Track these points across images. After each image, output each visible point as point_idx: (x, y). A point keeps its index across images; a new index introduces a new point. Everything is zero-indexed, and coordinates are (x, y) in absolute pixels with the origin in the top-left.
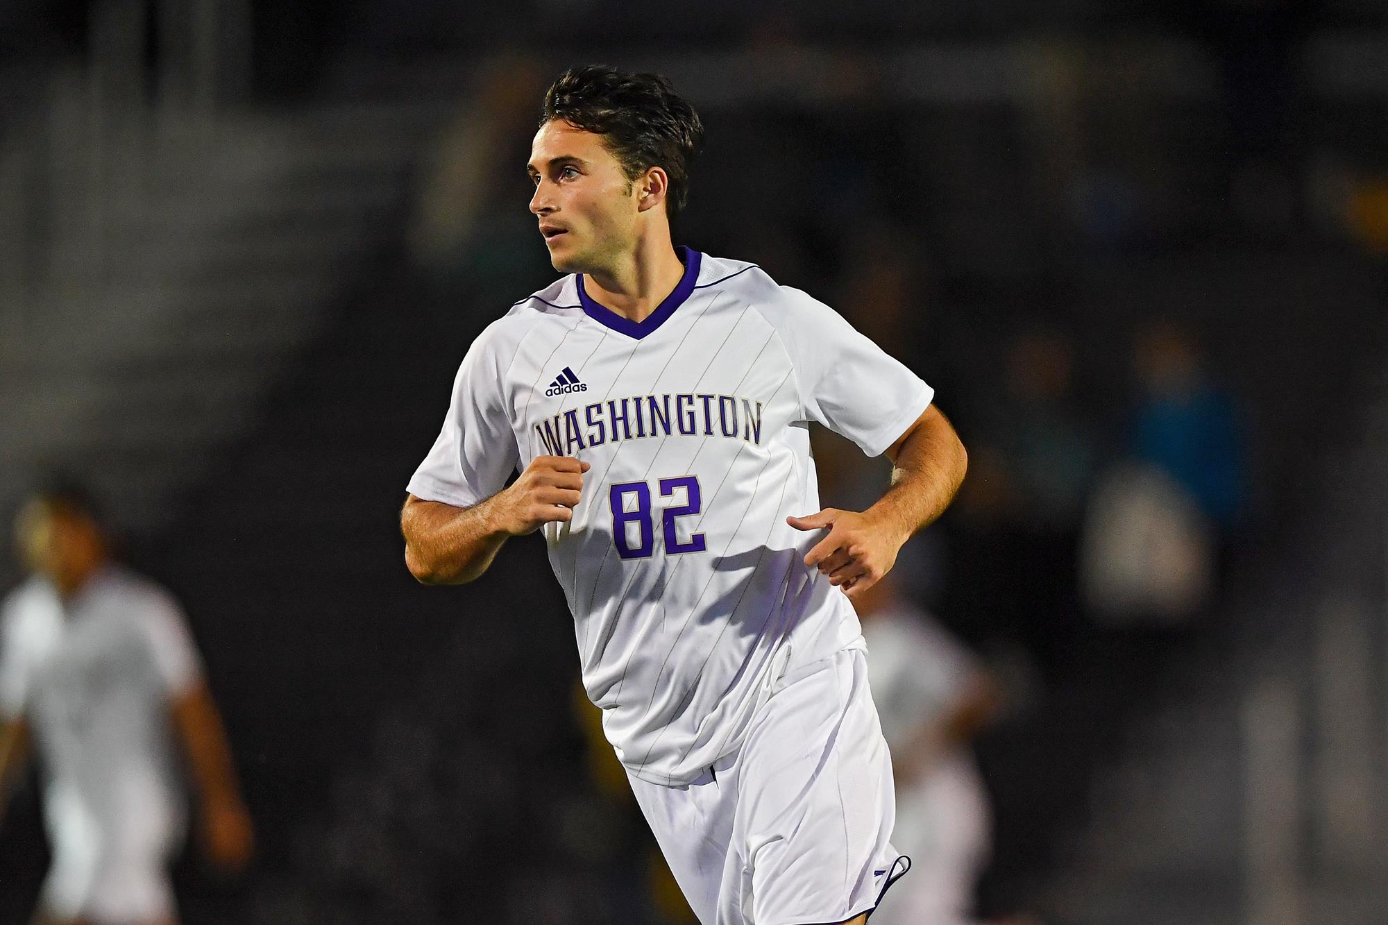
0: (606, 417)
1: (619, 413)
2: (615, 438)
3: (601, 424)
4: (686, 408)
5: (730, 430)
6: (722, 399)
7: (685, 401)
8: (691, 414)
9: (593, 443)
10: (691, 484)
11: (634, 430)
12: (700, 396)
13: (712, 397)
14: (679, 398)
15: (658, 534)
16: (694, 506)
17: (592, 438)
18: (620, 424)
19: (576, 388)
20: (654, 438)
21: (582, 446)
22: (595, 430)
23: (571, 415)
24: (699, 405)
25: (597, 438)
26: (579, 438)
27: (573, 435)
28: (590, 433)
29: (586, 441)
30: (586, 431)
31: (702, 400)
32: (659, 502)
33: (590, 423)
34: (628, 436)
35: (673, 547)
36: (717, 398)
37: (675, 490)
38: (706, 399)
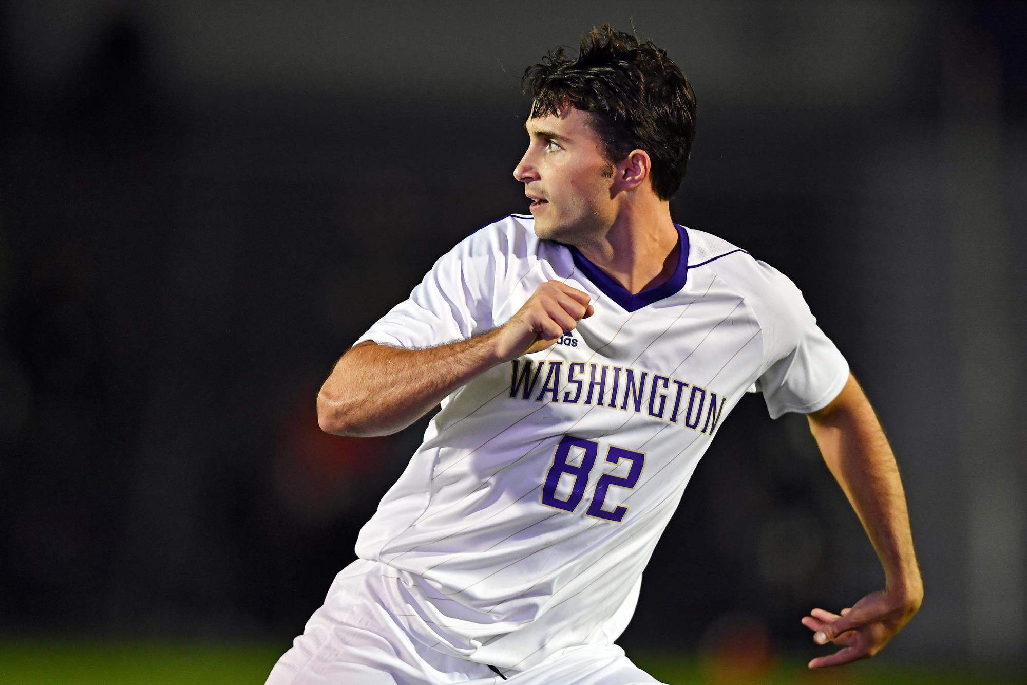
0: (586, 378)
1: (598, 379)
2: (588, 401)
3: (580, 384)
4: (661, 390)
5: (692, 421)
6: (695, 389)
7: (661, 383)
8: (664, 398)
9: (566, 400)
10: (638, 460)
11: (607, 399)
12: (675, 382)
13: (687, 385)
14: (656, 378)
16: (630, 482)
17: (567, 394)
18: (597, 389)
19: (567, 342)
20: (623, 411)
21: (555, 399)
22: (573, 387)
23: (556, 366)
24: (673, 388)
25: (572, 396)
26: (555, 391)
27: (551, 385)
28: (567, 390)
29: (561, 396)
30: (566, 386)
31: (676, 386)
32: (601, 469)
33: (570, 380)
34: (600, 403)
35: (595, 510)
36: (691, 387)
37: (621, 460)
38: (681, 385)
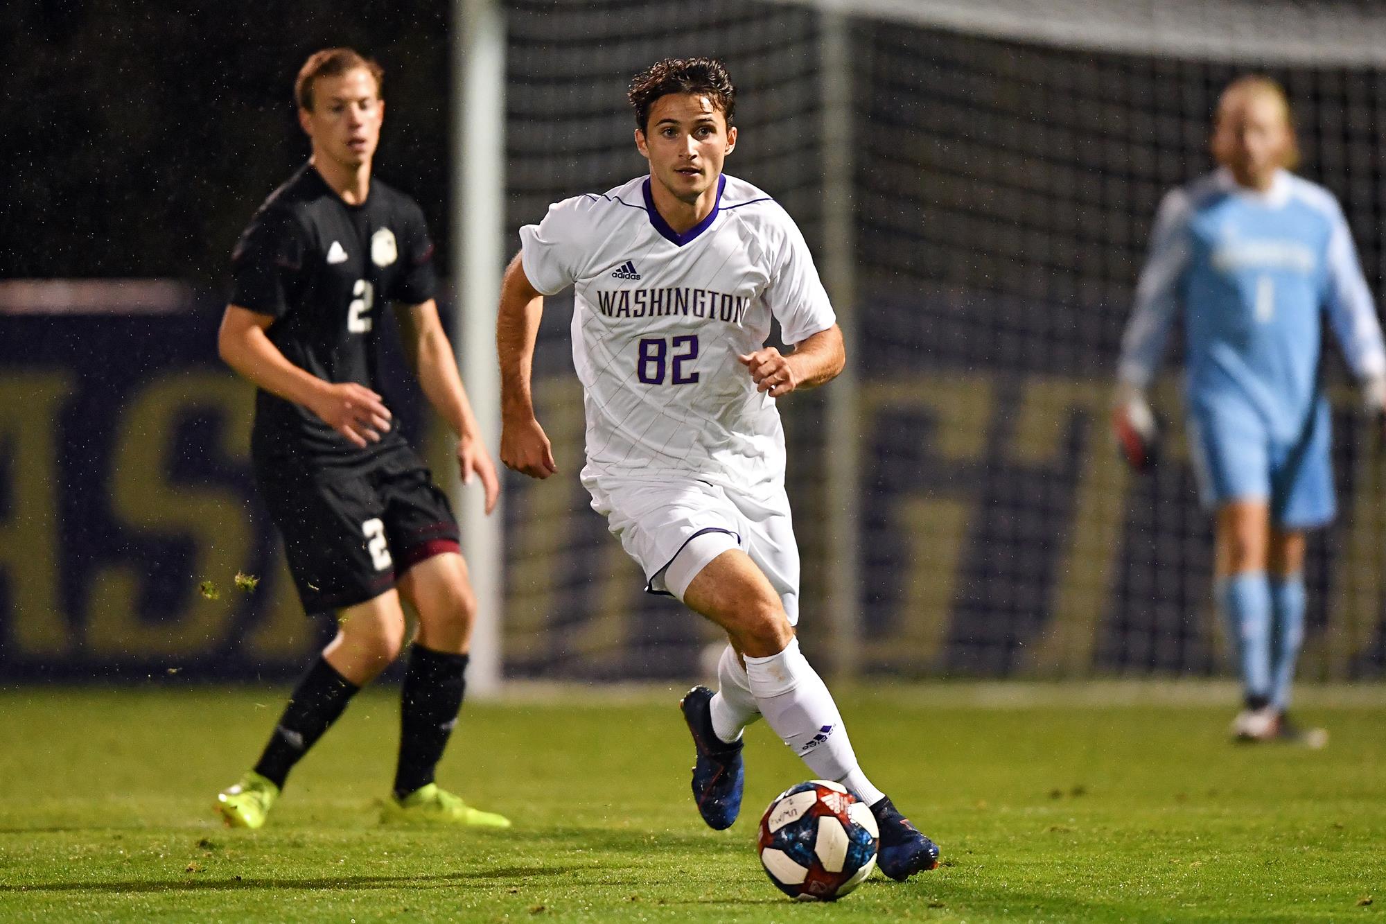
0: (647, 299)
1: (657, 298)
2: (651, 314)
3: (644, 304)
4: (700, 299)
5: (726, 316)
6: (724, 296)
7: (699, 294)
8: (703, 304)
9: (636, 315)
10: (694, 340)
11: (664, 310)
12: (709, 292)
13: (718, 294)
14: (696, 291)
15: (669, 371)
16: (693, 355)
17: (636, 312)
18: (656, 305)
19: (633, 277)
20: (675, 316)
21: (628, 315)
22: (639, 307)
23: (625, 293)
24: (708, 297)
25: (639, 313)
26: (627, 310)
27: (624, 306)
28: (636, 308)
29: (631, 313)
30: (633, 306)
31: (711, 295)
32: (672, 352)
33: (637, 302)
34: (660, 314)
35: (677, 380)
36: (721, 295)
37: (682, 343)
38: (714, 294)
